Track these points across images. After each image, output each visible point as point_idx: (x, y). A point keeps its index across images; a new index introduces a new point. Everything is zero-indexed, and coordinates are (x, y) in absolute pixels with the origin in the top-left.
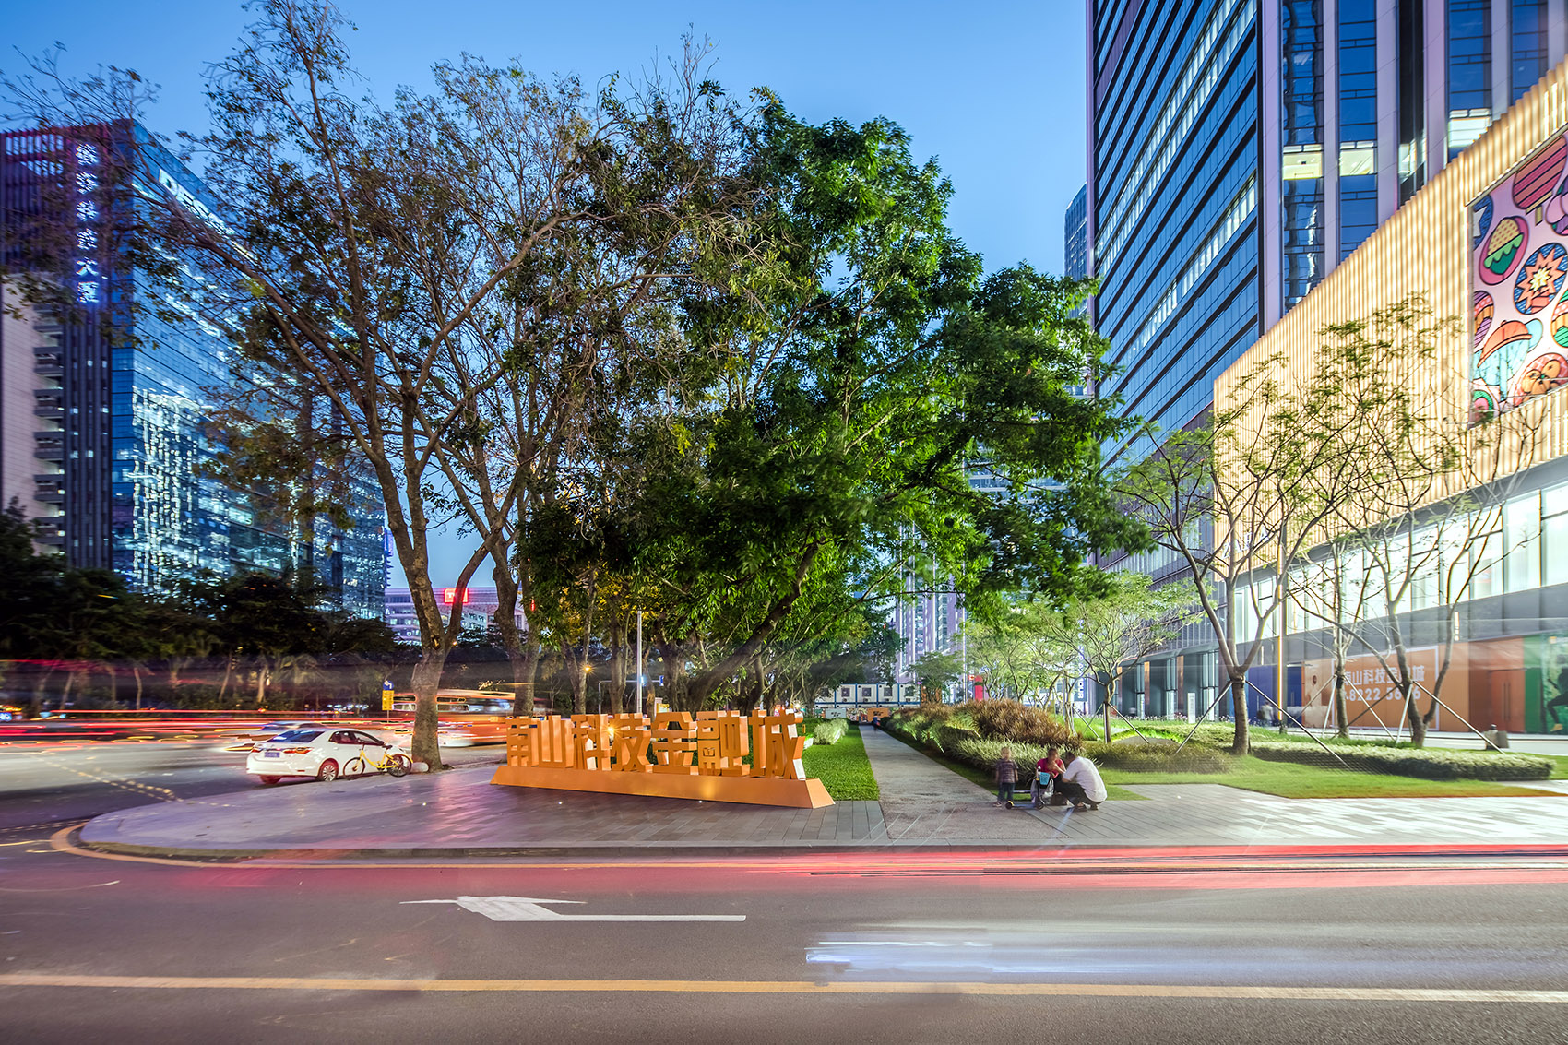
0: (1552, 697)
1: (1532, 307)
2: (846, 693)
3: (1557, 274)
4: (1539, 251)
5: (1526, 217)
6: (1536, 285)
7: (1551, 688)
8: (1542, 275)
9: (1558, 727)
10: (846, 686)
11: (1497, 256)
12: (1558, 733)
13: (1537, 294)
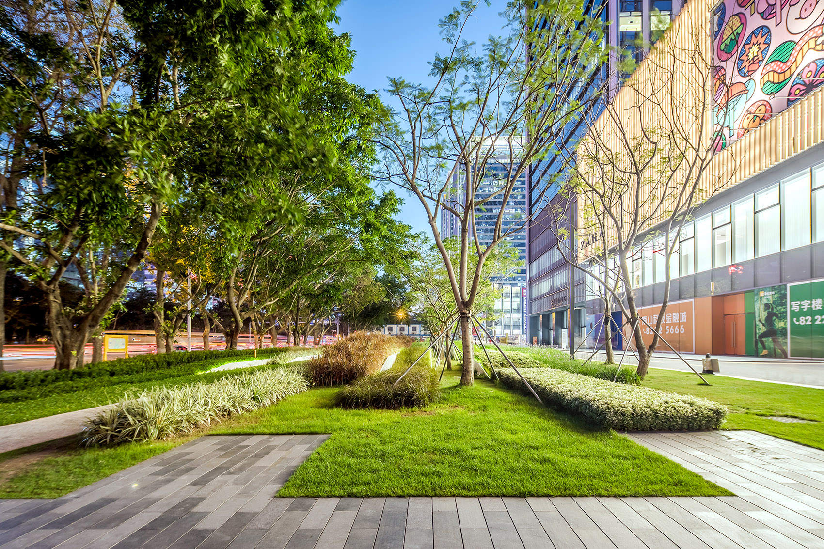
0: (761, 332)
1: (748, 71)
2: (391, 329)
3: (763, 47)
4: (753, 33)
5: (745, 12)
6: (751, 56)
7: (761, 326)
8: (755, 49)
9: (765, 352)
10: (391, 326)
11: (728, 42)
12: (765, 356)
13: (752, 62)
